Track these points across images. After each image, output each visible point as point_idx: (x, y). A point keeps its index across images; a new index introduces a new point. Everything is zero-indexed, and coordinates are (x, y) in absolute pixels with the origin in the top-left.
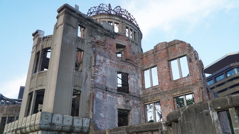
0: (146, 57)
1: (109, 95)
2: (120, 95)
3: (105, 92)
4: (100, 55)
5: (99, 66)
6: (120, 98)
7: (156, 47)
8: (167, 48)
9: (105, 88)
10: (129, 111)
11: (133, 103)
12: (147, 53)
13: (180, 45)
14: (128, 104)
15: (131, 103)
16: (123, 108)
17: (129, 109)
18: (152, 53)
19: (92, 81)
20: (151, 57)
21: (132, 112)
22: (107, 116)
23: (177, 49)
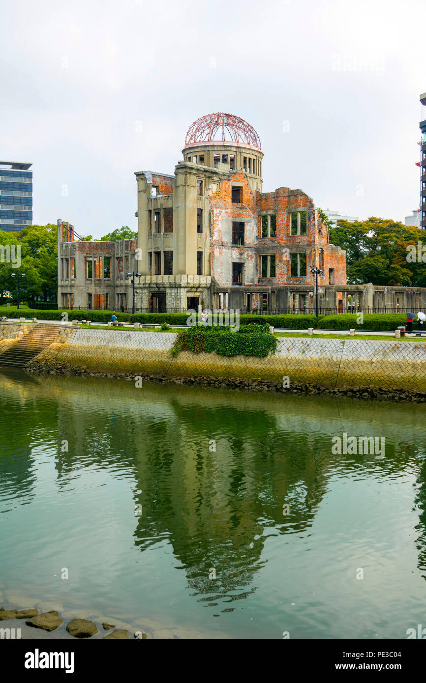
0: (266, 199)
1: (224, 250)
2: (235, 248)
3: (221, 247)
4: (216, 207)
5: (216, 220)
6: (234, 252)
7: (277, 190)
8: (289, 196)
9: (221, 243)
10: (243, 264)
11: (248, 255)
12: (267, 195)
13: (303, 197)
14: (242, 257)
15: (245, 255)
16: (237, 261)
17: (243, 262)
18: (273, 196)
19: (210, 240)
20: (271, 201)
21: (246, 265)
22: (223, 271)
23: (299, 201)
